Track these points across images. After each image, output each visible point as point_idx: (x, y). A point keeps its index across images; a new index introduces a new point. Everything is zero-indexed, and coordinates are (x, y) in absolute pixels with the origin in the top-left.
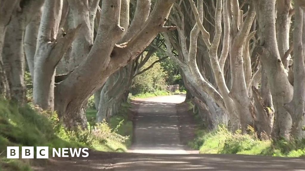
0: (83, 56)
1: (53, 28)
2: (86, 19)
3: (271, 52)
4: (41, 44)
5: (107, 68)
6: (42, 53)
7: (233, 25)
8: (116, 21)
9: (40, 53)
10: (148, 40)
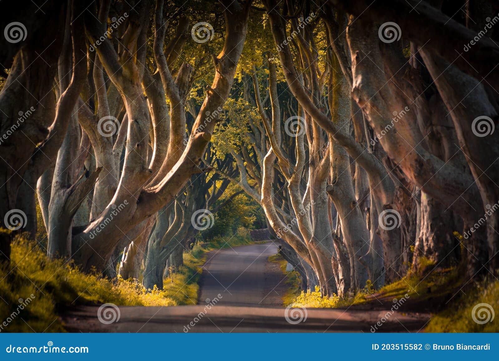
0: (106, 202)
1: (70, 172)
2: (110, 158)
3: (344, 192)
4: (57, 191)
5: (133, 217)
6: (57, 201)
7: (314, 151)
8: (143, 161)
9: (55, 201)
10: (180, 184)
